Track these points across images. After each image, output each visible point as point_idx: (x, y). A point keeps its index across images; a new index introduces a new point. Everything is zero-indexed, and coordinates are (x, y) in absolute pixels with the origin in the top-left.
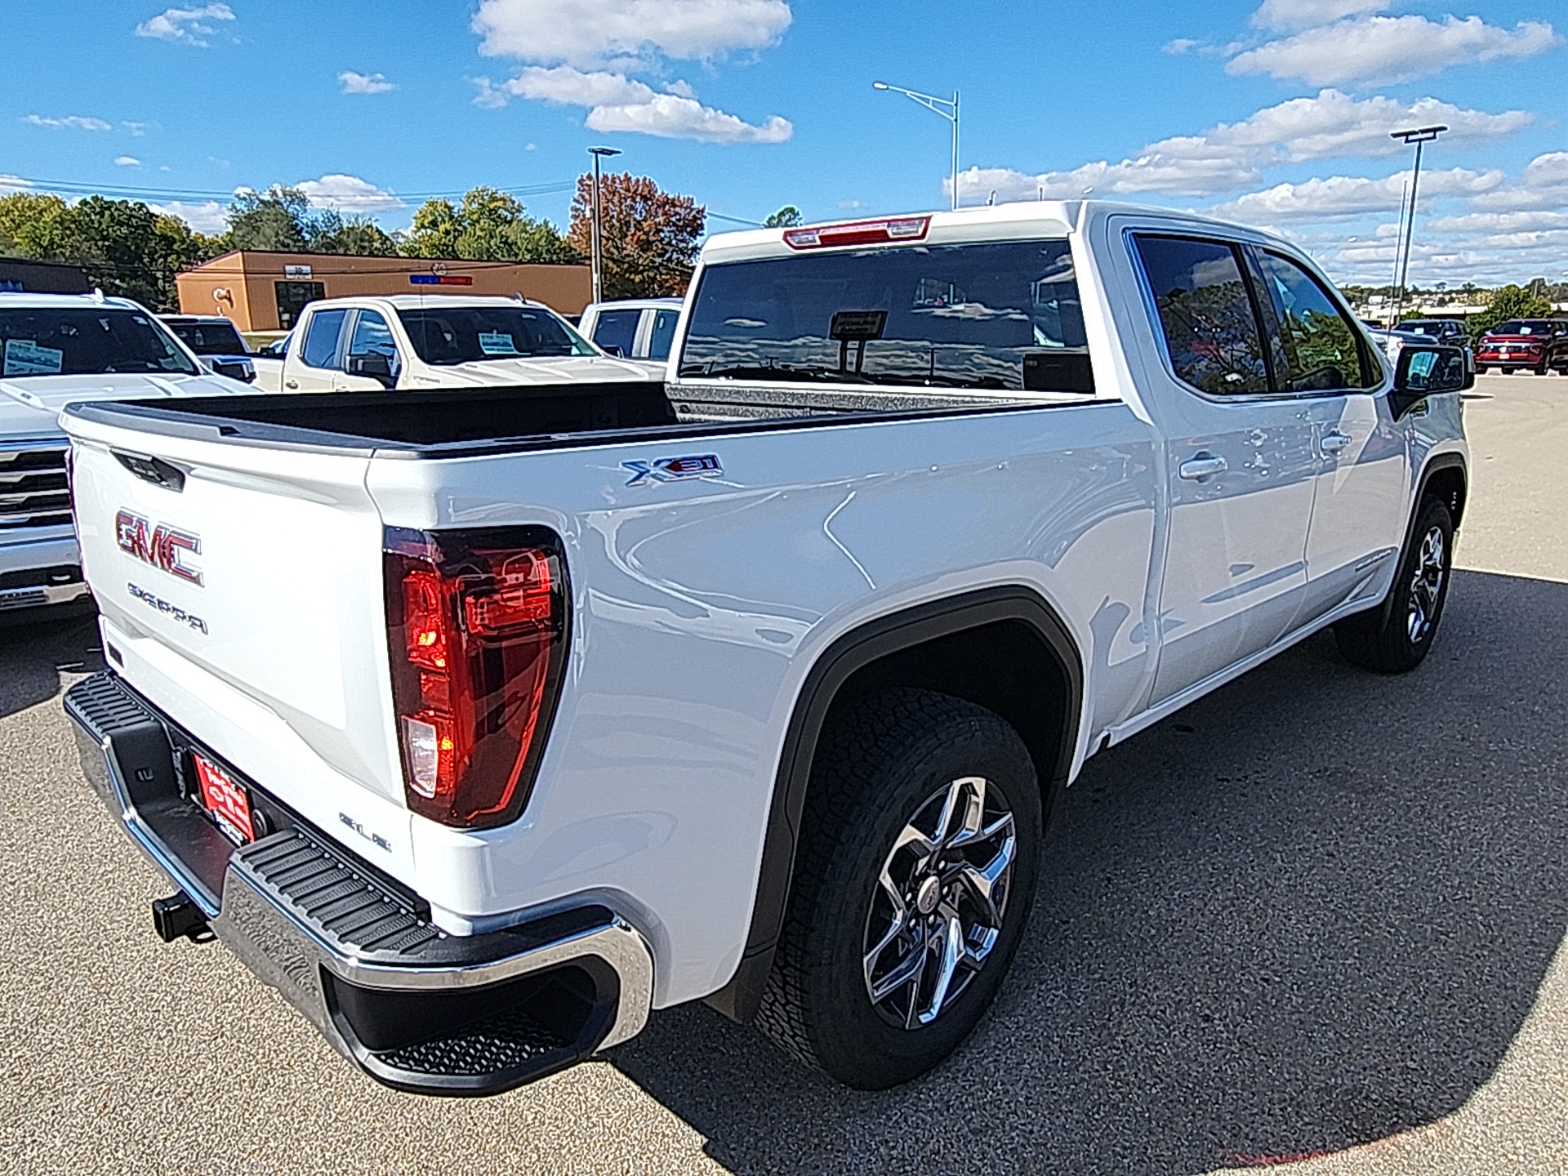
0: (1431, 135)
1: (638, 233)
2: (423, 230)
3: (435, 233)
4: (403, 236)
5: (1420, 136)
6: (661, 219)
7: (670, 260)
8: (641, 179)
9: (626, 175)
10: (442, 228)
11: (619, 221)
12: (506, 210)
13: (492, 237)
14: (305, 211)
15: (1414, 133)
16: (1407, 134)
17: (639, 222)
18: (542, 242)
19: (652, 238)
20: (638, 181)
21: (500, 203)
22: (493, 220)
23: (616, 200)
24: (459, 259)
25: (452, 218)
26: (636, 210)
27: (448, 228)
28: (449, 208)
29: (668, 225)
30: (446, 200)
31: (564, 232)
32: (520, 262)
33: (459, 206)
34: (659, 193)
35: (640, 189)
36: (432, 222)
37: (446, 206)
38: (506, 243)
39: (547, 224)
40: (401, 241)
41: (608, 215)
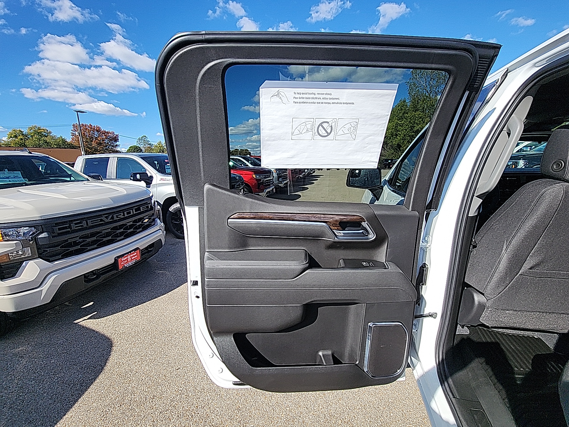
1: (97, 141)
2: (11, 139)
3: (16, 139)
8: (96, 126)
9: (90, 124)
10: (19, 137)
11: (89, 137)
12: (45, 133)
13: (40, 141)
17: (96, 137)
18: (61, 142)
19: (101, 142)
20: (94, 126)
21: (42, 131)
22: (40, 136)
23: (87, 131)
25: (23, 135)
26: (95, 134)
27: (22, 138)
28: (22, 132)
29: (107, 139)
30: (20, 130)
31: (69, 140)
32: (53, 148)
33: (25, 131)
34: (102, 130)
35: (96, 128)
36: (15, 136)
37: (20, 131)
38: (46, 142)
39: (61, 137)
40: (3, 142)
41: (85, 135)
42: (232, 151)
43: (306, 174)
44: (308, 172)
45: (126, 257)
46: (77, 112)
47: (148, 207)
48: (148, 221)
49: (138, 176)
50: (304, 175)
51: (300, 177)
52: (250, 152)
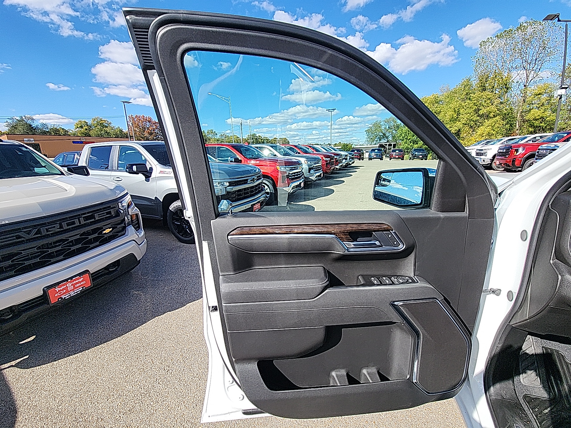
0: (333, 110)
1: (148, 131)
2: (78, 129)
3: (82, 129)
4: (71, 130)
5: (331, 110)
6: (155, 127)
7: (158, 137)
8: (148, 117)
9: (143, 115)
10: (84, 128)
11: (142, 127)
12: (106, 124)
13: (101, 131)
14: (34, 122)
15: (330, 110)
16: (329, 110)
17: (148, 128)
18: (118, 132)
19: (152, 132)
20: (147, 117)
21: (104, 122)
22: (102, 126)
23: (140, 122)
24: (91, 137)
25: (87, 125)
26: (147, 125)
27: (87, 128)
28: (86, 123)
29: (157, 128)
30: (85, 120)
31: (125, 130)
32: (112, 137)
33: (90, 122)
34: (153, 121)
35: (147, 119)
36: (81, 126)
37: (85, 122)
38: (106, 132)
39: (119, 127)
40: (71, 131)
41: (138, 125)
42: (271, 140)
43: (344, 164)
44: (347, 162)
45: (63, 285)
46: (124, 102)
47: (110, 213)
48: (110, 231)
49: (135, 168)
50: (342, 166)
51: (337, 169)
52: (288, 141)
